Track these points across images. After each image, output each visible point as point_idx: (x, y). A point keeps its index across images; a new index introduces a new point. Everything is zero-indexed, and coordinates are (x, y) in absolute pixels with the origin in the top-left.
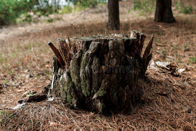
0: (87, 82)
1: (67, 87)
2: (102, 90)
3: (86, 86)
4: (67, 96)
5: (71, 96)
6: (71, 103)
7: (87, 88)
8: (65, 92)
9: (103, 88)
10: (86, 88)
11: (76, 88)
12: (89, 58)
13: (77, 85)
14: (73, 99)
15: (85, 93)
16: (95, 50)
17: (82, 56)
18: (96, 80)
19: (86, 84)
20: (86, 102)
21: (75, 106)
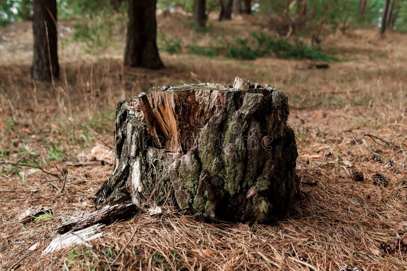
0: (238, 168)
1: (193, 181)
2: (264, 179)
3: (236, 175)
4: (195, 199)
5: (203, 199)
6: (203, 211)
7: (237, 179)
8: (188, 191)
9: (266, 176)
10: (234, 179)
11: (212, 181)
12: (244, 123)
13: (216, 175)
14: (208, 203)
15: (231, 188)
16: (255, 109)
17: (226, 119)
18: (255, 162)
19: (236, 171)
20: (230, 206)
21: (213, 215)
